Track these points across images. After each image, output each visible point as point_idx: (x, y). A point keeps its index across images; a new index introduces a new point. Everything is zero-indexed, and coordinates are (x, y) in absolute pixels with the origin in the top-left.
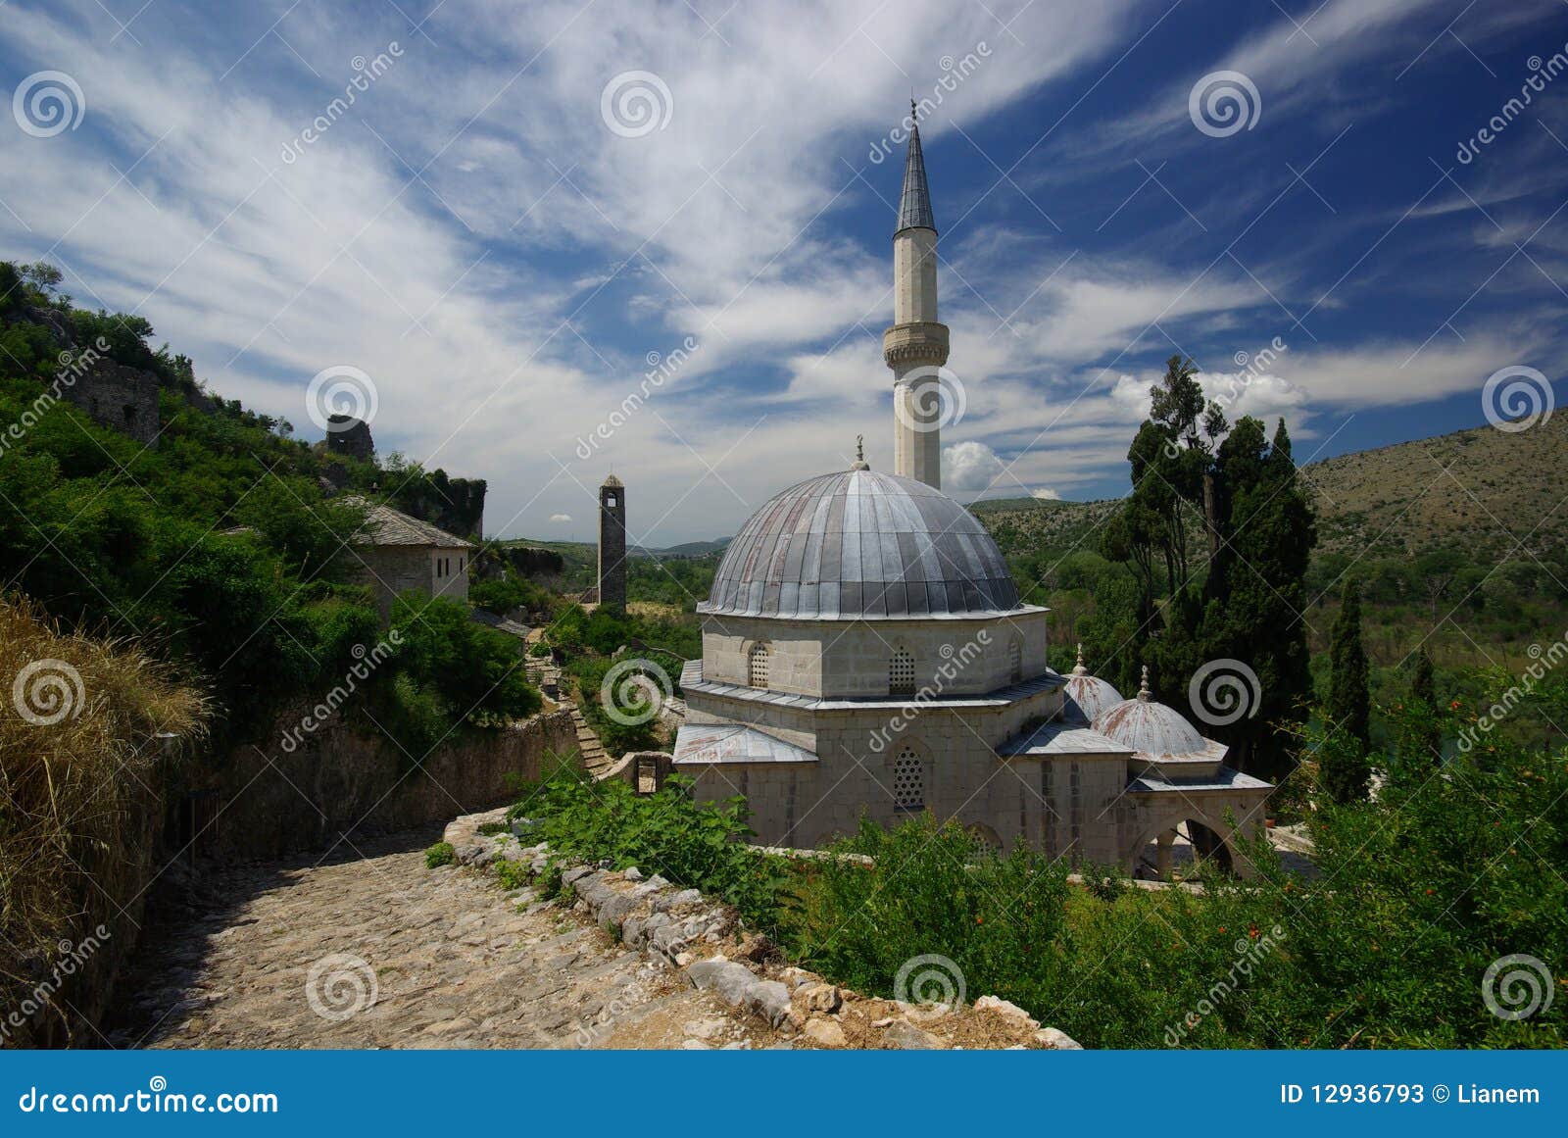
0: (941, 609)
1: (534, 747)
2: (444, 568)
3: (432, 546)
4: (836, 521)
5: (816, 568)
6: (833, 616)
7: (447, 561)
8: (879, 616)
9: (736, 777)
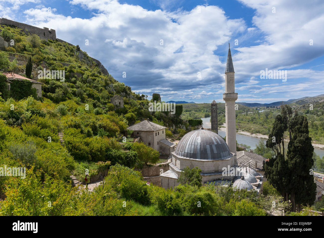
0: (199, 158)
2: (157, 134)
3: (154, 131)
4: (187, 141)
5: (182, 149)
6: (182, 157)
7: (158, 132)
8: (188, 158)
9: (167, 179)
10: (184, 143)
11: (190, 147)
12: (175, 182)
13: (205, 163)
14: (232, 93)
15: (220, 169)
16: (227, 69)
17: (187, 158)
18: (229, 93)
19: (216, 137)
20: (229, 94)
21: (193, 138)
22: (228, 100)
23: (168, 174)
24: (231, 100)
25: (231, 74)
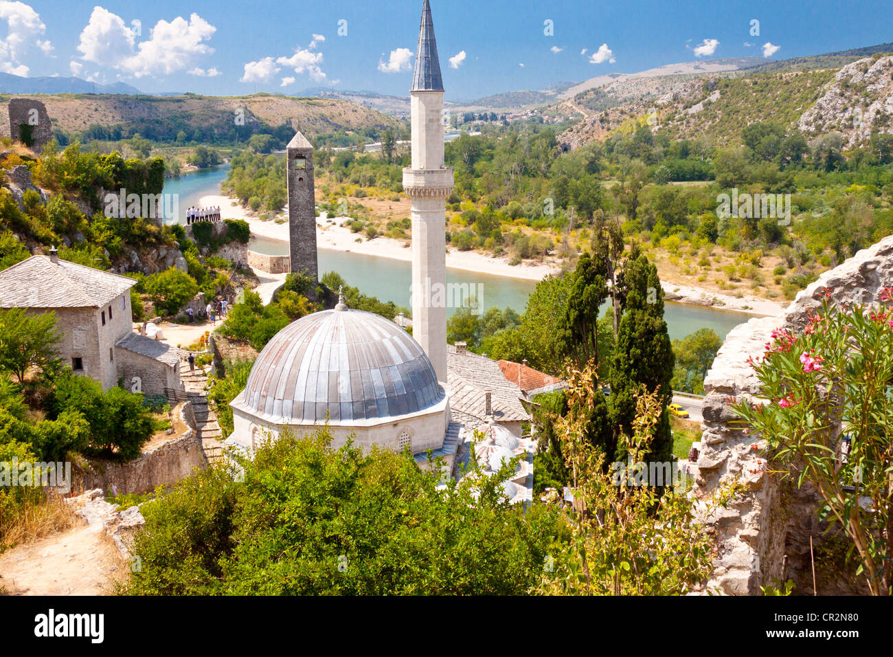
0: (348, 417)
1: (160, 464)
2: (107, 316)
3: (96, 307)
4: (297, 363)
5: (282, 391)
6: (286, 420)
7: (110, 308)
8: (311, 422)
10: (288, 367)
13: (370, 433)
15: (415, 447)
17: (306, 422)
19: (396, 339)
21: (318, 349)
22: (422, 195)
24: (432, 194)
25: (434, 96)
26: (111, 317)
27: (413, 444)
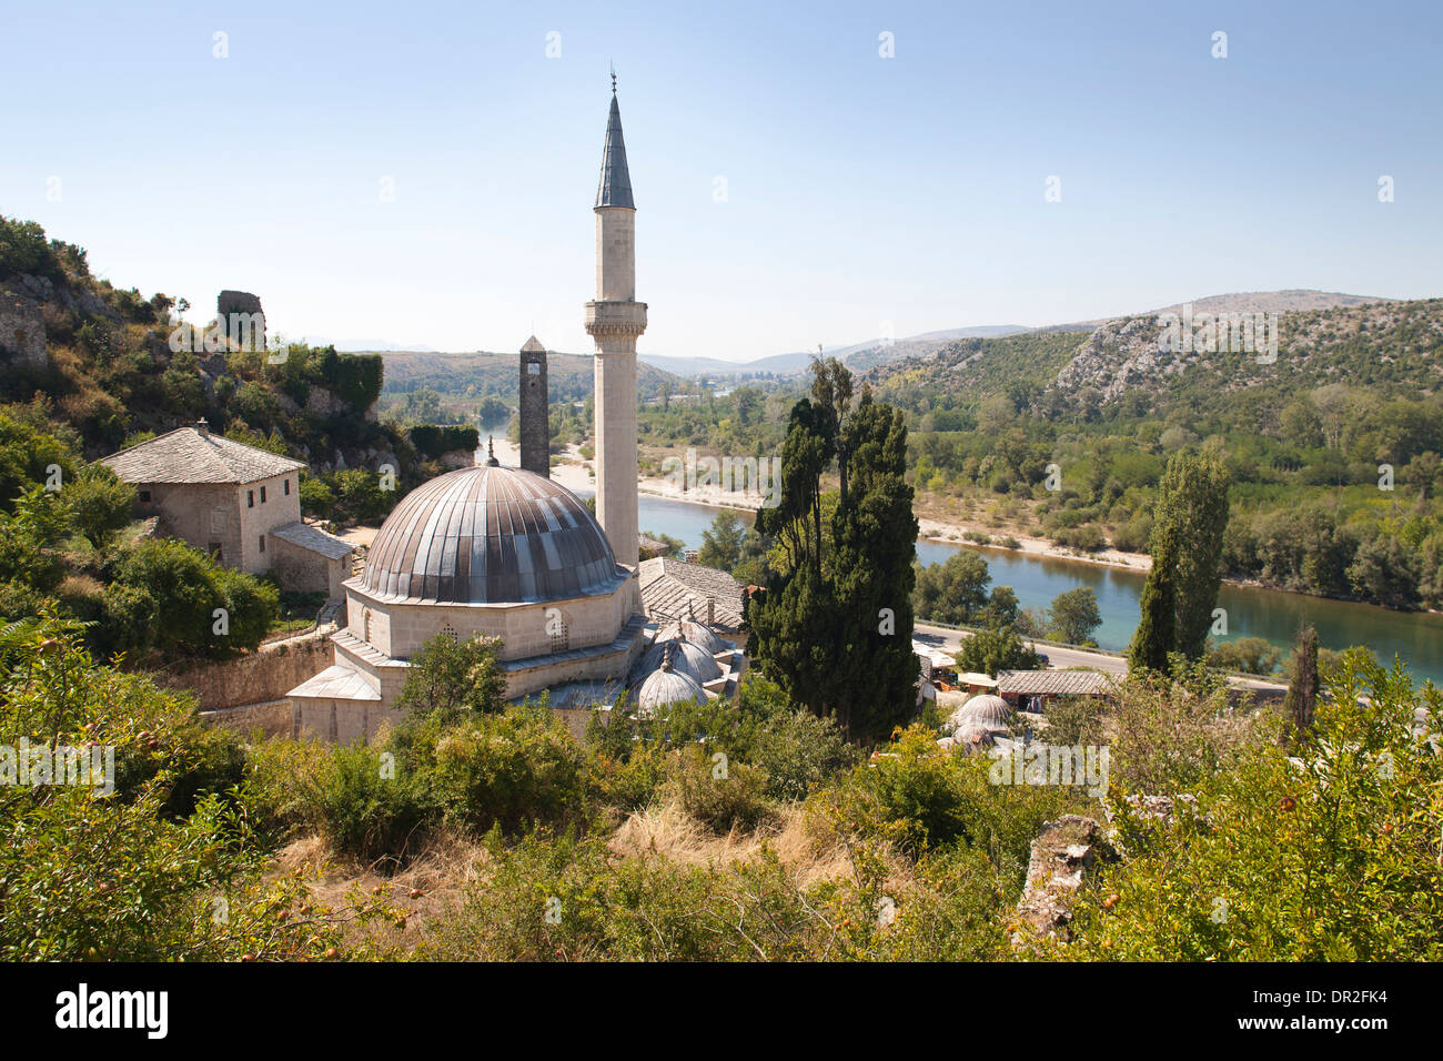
2: (257, 498)
3: (237, 484)
4: (421, 524)
5: (399, 561)
6: (402, 599)
7: (263, 489)
8: (431, 602)
9: (328, 707)
10: (409, 531)
11: (437, 547)
12: (366, 718)
13: (509, 616)
14: (624, 303)
15: (573, 639)
16: (602, 191)
17: (426, 602)
18: (613, 303)
19: (556, 500)
20: (610, 307)
21: (449, 507)
22: (605, 333)
23: (330, 685)
24: (618, 331)
25: (621, 213)
26: (264, 500)
27: (571, 636)
